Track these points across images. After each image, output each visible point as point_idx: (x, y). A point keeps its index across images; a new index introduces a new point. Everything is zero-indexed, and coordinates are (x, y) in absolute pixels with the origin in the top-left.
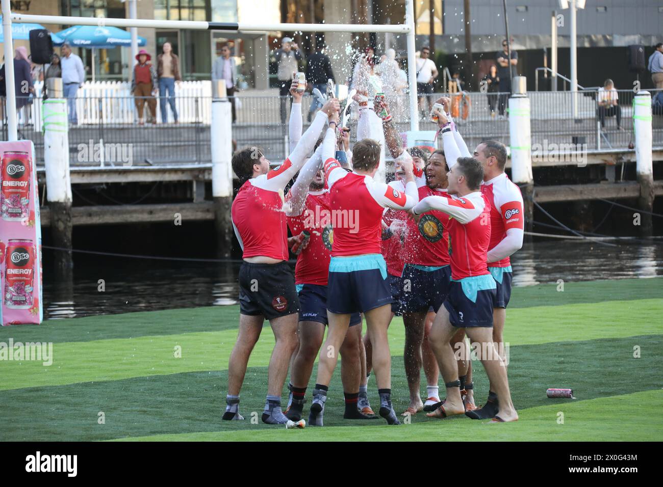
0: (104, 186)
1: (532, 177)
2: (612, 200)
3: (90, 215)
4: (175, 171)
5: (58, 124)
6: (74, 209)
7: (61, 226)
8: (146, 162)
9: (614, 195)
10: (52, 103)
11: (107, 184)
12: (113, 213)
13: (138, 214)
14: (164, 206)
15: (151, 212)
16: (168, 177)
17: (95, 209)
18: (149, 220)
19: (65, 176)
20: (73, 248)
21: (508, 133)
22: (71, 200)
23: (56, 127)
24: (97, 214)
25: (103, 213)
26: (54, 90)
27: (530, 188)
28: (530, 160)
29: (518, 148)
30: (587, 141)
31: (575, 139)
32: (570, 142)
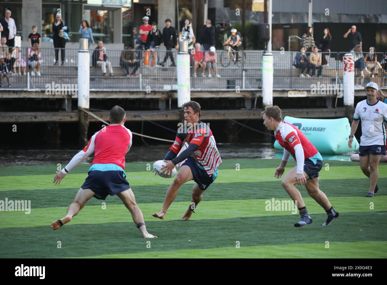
21: (176, 76)
28: (189, 94)
29: (182, 86)
30: (236, 83)
31: (228, 82)
32: (225, 83)
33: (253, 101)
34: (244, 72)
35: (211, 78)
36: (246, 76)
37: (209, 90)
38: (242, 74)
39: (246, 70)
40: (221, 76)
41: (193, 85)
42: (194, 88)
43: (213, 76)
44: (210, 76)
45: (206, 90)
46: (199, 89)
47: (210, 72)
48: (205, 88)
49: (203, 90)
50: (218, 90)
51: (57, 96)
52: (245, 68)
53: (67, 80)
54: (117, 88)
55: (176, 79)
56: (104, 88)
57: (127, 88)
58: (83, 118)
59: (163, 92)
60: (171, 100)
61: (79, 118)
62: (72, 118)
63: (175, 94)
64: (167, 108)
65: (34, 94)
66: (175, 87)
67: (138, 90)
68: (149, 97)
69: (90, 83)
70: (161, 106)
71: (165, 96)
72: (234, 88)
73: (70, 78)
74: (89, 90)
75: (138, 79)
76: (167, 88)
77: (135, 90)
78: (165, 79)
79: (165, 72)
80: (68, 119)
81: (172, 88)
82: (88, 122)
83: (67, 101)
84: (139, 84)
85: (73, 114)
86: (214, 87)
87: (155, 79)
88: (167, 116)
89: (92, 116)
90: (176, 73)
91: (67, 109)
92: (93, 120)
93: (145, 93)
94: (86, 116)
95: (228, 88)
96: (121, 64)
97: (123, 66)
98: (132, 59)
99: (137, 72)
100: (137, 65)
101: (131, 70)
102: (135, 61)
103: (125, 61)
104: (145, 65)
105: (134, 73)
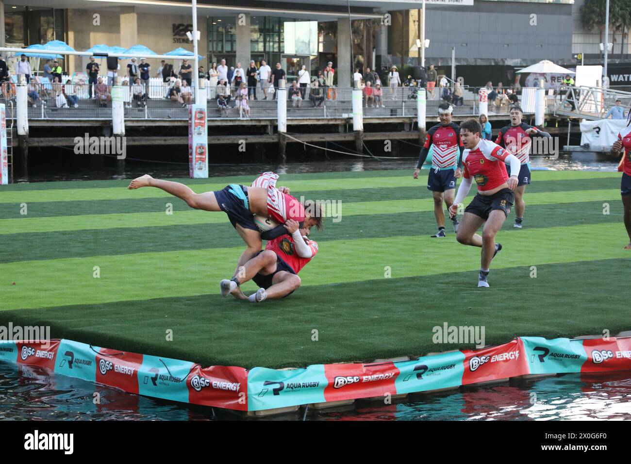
0: (143, 128)
1: (362, 128)
2: (404, 140)
3: (134, 141)
4: (181, 121)
5: (118, 98)
8: (168, 116)
9: (406, 138)
10: (115, 88)
11: (145, 126)
12: (146, 140)
13: (158, 141)
14: (172, 138)
15: (165, 140)
16: (176, 124)
17: (137, 138)
18: (164, 144)
19: (121, 122)
21: (352, 107)
22: (124, 134)
23: (118, 99)
24: (138, 140)
25: (141, 140)
26: (117, 82)
27: (361, 133)
28: (362, 120)
29: (356, 114)
30: (398, 111)
31: (392, 111)
32: (389, 112)
33: (410, 124)
34: (403, 103)
35: (378, 108)
36: (405, 106)
37: (377, 117)
38: (402, 105)
39: (405, 102)
40: (386, 106)
41: (365, 112)
42: (366, 116)
43: (380, 107)
44: (378, 106)
45: (375, 117)
46: (370, 117)
47: (377, 103)
48: (374, 116)
49: (373, 117)
50: (384, 117)
51: (263, 123)
52: (404, 100)
53: (270, 111)
54: (307, 116)
55: (352, 110)
56: (297, 117)
57: (314, 116)
58: (281, 140)
59: (342, 120)
60: (348, 125)
61: (279, 140)
62: (273, 139)
63: (351, 120)
64: (345, 131)
65: (245, 122)
66: (351, 115)
67: (323, 118)
68: (331, 123)
69: (287, 113)
70: (341, 129)
71: (343, 122)
72: (396, 115)
73: (272, 110)
74: (286, 118)
75: (323, 109)
76: (345, 116)
77: (320, 118)
78: (343, 109)
79: (344, 104)
80: (271, 140)
81: (349, 116)
82: (285, 143)
83: (269, 127)
84: (324, 113)
85: (274, 137)
86: (381, 115)
87: (336, 109)
88: (345, 137)
89: (289, 138)
90: (352, 105)
91: (270, 133)
92: (290, 141)
93: (329, 120)
94: (284, 138)
95: (391, 115)
96: (310, 98)
97: (312, 100)
98: (319, 94)
99: (322, 104)
100: (322, 99)
101: (317, 103)
102: (321, 95)
103: (313, 95)
104: (328, 99)
105: (319, 105)
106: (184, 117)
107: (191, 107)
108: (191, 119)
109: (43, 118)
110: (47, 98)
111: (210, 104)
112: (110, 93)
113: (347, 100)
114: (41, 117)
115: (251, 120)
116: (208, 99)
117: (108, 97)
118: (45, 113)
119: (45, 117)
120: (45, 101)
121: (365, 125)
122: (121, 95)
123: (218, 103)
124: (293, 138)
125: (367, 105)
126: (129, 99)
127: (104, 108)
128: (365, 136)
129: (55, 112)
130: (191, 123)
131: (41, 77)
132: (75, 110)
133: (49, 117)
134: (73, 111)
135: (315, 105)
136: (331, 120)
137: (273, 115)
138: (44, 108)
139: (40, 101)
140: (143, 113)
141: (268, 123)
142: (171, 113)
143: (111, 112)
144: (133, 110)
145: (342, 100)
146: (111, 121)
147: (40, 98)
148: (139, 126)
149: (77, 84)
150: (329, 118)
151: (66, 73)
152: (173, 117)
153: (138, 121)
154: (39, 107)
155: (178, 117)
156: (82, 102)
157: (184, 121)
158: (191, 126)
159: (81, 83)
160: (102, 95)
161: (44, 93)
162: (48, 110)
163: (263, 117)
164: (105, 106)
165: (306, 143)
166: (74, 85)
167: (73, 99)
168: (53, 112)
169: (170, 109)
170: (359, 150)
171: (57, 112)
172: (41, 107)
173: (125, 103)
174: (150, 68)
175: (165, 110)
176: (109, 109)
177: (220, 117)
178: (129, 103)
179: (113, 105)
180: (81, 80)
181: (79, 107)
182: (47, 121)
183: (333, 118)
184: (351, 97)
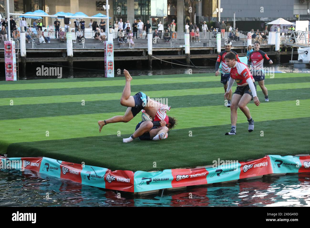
0: (82, 53)
2: (210, 58)
3: (78, 59)
5: (69, 38)
6: (73, 58)
7: (70, 61)
8: (94, 47)
11: (83, 52)
12: (83, 59)
13: (89, 59)
14: (96, 58)
15: (93, 59)
16: (98, 51)
17: (79, 58)
18: (92, 61)
19: (71, 50)
20: (73, 67)
22: (73, 56)
23: (69, 39)
24: (79, 59)
25: (81, 59)
26: (69, 30)
27: (189, 55)
28: (189, 48)
29: (186, 45)
30: (207, 44)
31: (204, 44)
32: (203, 44)
33: (213, 51)
36: (210, 42)
37: (197, 47)
38: (209, 41)
39: (210, 39)
40: (201, 42)
41: (191, 45)
45: (196, 47)
46: (193, 47)
47: (197, 40)
48: (195, 46)
49: (195, 47)
50: (200, 47)
51: (140, 50)
52: (210, 38)
53: (144, 44)
54: (162, 47)
55: (184, 43)
56: (157, 47)
57: (166, 47)
58: (150, 58)
59: (179, 48)
60: (183, 51)
61: (149, 58)
62: (146, 58)
63: (184, 49)
64: (181, 54)
65: (132, 50)
66: (184, 46)
67: (170, 47)
68: (174, 50)
69: (152, 45)
70: (179, 53)
71: (180, 49)
72: (206, 46)
73: (145, 43)
74: (152, 48)
75: (170, 43)
76: (181, 46)
77: (169, 47)
78: (180, 43)
79: (180, 41)
80: (144, 59)
81: (183, 46)
82: (152, 60)
83: (144, 52)
84: (171, 45)
85: (146, 57)
86: (198, 46)
87: (176, 43)
88: (181, 57)
89: (154, 58)
90: (184, 41)
91: (144, 55)
92: (154, 59)
93: (173, 49)
94: (151, 57)
95: (204, 46)
96: (163, 38)
97: (165, 39)
98: (168, 36)
99: (169, 41)
100: (170, 38)
101: (167, 40)
102: (169, 36)
103: (165, 36)
104: (173, 38)
105: (168, 41)
106: (102, 48)
107: (106, 42)
108: (105, 48)
109: (33, 48)
110: (35, 38)
111: (115, 41)
112: (65, 36)
113: (182, 39)
114: (32, 48)
115: (135, 49)
116: (113, 39)
117: (65, 38)
118: (34, 46)
119: (34, 48)
120: (34, 40)
121: (191, 51)
122: (71, 37)
123: (118, 40)
124: (156, 58)
125: (192, 41)
126: (75, 39)
127: (63, 43)
128: (191, 57)
129: (39, 45)
130: (106, 50)
131: (32, 28)
132: (49, 44)
133: (36, 48)
134: (47, 45)
135: (166, 41)
136: (174, 48)
137: (146, 46)
138: (34, 43)
139: (32, 40)
140: (82, 45)
141: (143, 50)
142: (96, 45)
143: (66, 45)
144: (77, 44)
145: (179, 39)
146: (66, 50)
147: (32, 38)
148: (80, 52)
149: (49, 31)
150: (173, 47)
151: (44, 26)
152: (96, 48)
153: (79, 49)
154: (31, 43)
155: (99, 48)
156: (52, 40)
157: (102, 49)
158: (106, 52)
159: (51, 31)
160: (62, 36)
161: (34, 36)
162: (35, 44)
163: (141, 47)
164: (63, 42)
165: (161, 60)
166: (48, 32)
167: (47, 39)
168: (38, 45)
169: (95, 44)
170: (188, 63)
171: (40, 45)
172: (32, 43)
173: (73, 41)
174: (85, 23)
175: (93, 44)
176: (65, 44)
177: (119, 47)
178: (75, 41)
179: (67, 42)
180: (51, 29)
181: (50, 43)
182: (35, 49)
183: (175, 47)
184: (184, 37)
